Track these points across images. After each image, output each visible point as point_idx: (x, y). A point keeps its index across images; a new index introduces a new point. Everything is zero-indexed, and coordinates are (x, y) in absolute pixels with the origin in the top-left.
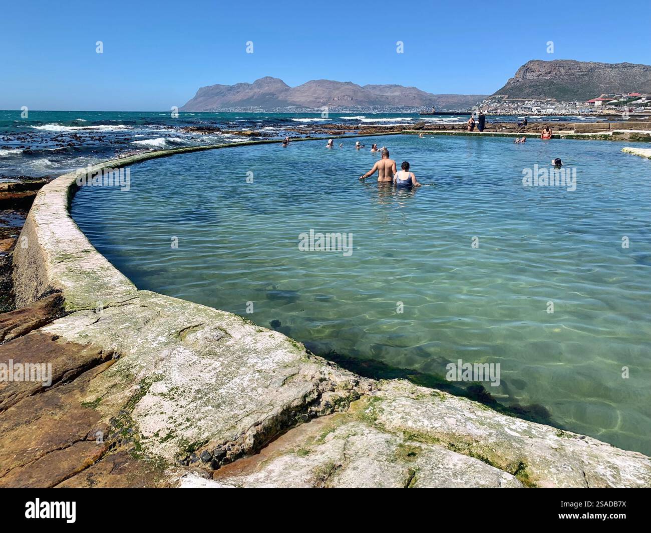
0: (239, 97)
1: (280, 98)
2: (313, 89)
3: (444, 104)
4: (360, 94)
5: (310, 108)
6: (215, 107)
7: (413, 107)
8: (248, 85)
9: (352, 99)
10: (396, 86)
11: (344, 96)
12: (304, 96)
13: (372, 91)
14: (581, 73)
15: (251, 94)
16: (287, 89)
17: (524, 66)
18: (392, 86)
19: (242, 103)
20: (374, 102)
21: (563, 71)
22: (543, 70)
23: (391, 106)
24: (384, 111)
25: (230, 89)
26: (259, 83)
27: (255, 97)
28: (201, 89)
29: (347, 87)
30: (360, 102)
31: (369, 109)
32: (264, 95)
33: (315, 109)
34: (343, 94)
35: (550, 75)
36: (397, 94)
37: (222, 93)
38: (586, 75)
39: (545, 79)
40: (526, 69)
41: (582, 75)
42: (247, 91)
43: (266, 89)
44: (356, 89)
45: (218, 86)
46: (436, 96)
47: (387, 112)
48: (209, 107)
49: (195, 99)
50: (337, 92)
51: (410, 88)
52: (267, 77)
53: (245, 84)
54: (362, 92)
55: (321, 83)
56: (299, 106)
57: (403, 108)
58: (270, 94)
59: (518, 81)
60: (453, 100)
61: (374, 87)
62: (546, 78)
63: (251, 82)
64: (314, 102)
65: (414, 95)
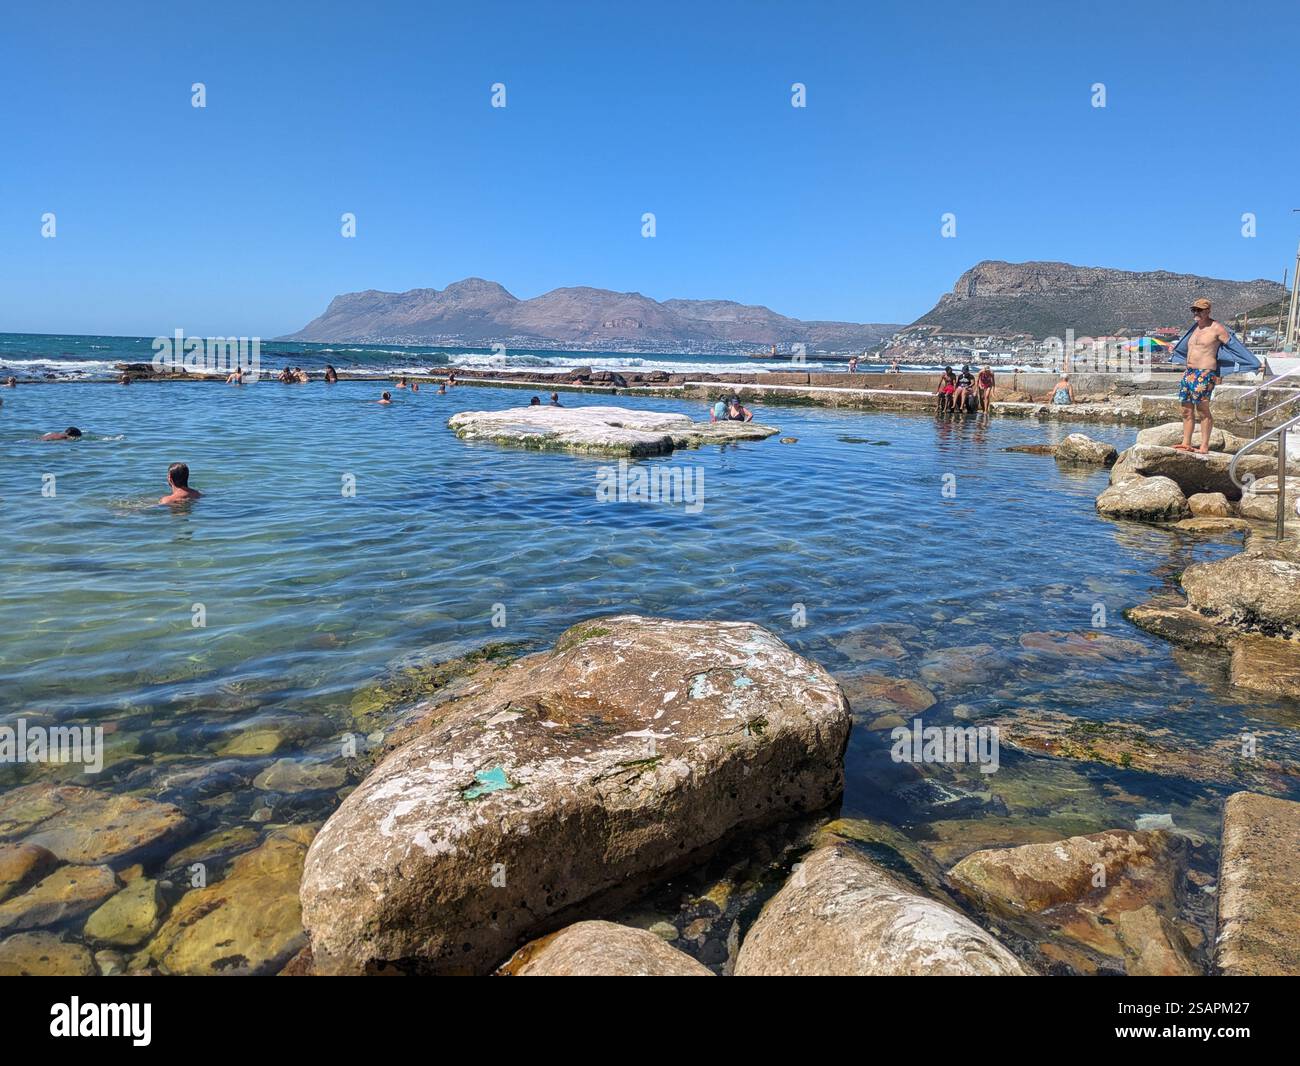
0: (416, 315)
1: (496, 320)
2: (563, 304)
3: (820, 341)
4: (656, 317)
5: (558, 342)
6: (364, 334)
7: (760, 345)
8: (435, 293)
9: (640, 326)
10: (728, 303)
11: (625, 319)
12: (545, 318)
13: (681, 312)
14: (1079, 288)
15: (439, 311)
16: (510, 302)
17: (972, 271)
18: (718, 302)
19: (419, 327)
20: (683, 333)
21: (1045, 283)
22: (1008, 280)
23: (717, 341)
24: (703, 350)
25: (397, 299)
26: (456, 291)
27: (446, 317)
28: (338, 298)
29: (630, 302)
30: (655, 333)
31: (674, 345)
32: (465, 313)
33: (567, 343)
34: (622, 316)
35: (1022, 289)
36: (729, 318)
37: (381, 308)
38: (1088, 291)
39: (1012, 298)
40: (974, 278)
41: (1081, 291)
42: (430, 305)
43: (469, 302)
44: (649, 307)
45: (372, 294)
46: (803, 324)
47: (710, 353)
48: (354, 334)
49: (326, 317)
50: (612, 311)
51: (754, 308)
52: (472, 279)
53: (427, 291)
54: (659, 313)
55: (580, 292)
56: (535, 336)
57: (740, 346)
58: (477, 312)
59: (959, 299)
60: (838, 333)
61: (685, 305)
62: (1014, 295)
63: (440, 288)
64: (566, 329)
65: (761, 321)
